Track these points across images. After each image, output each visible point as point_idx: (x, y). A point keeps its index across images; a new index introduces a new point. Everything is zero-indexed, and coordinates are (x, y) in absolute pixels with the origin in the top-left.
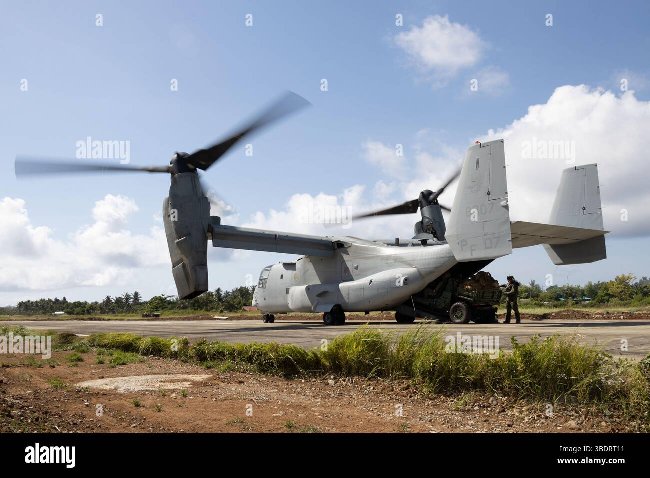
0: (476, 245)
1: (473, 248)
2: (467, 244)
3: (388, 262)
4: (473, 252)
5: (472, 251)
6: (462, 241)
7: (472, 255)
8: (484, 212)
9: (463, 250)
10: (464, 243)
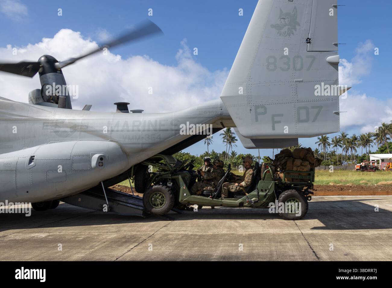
0: (282, 115)
1: (276, 119)
2: (265, 112)
3: (57, 129)
4: (276, 125)
5: (274, 123)
6: (257, 107)
7: (274, 129)
8: (298, 66)
9: (257, 120)
10: (260, 110)
